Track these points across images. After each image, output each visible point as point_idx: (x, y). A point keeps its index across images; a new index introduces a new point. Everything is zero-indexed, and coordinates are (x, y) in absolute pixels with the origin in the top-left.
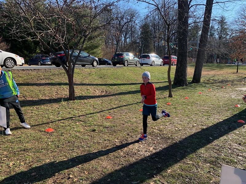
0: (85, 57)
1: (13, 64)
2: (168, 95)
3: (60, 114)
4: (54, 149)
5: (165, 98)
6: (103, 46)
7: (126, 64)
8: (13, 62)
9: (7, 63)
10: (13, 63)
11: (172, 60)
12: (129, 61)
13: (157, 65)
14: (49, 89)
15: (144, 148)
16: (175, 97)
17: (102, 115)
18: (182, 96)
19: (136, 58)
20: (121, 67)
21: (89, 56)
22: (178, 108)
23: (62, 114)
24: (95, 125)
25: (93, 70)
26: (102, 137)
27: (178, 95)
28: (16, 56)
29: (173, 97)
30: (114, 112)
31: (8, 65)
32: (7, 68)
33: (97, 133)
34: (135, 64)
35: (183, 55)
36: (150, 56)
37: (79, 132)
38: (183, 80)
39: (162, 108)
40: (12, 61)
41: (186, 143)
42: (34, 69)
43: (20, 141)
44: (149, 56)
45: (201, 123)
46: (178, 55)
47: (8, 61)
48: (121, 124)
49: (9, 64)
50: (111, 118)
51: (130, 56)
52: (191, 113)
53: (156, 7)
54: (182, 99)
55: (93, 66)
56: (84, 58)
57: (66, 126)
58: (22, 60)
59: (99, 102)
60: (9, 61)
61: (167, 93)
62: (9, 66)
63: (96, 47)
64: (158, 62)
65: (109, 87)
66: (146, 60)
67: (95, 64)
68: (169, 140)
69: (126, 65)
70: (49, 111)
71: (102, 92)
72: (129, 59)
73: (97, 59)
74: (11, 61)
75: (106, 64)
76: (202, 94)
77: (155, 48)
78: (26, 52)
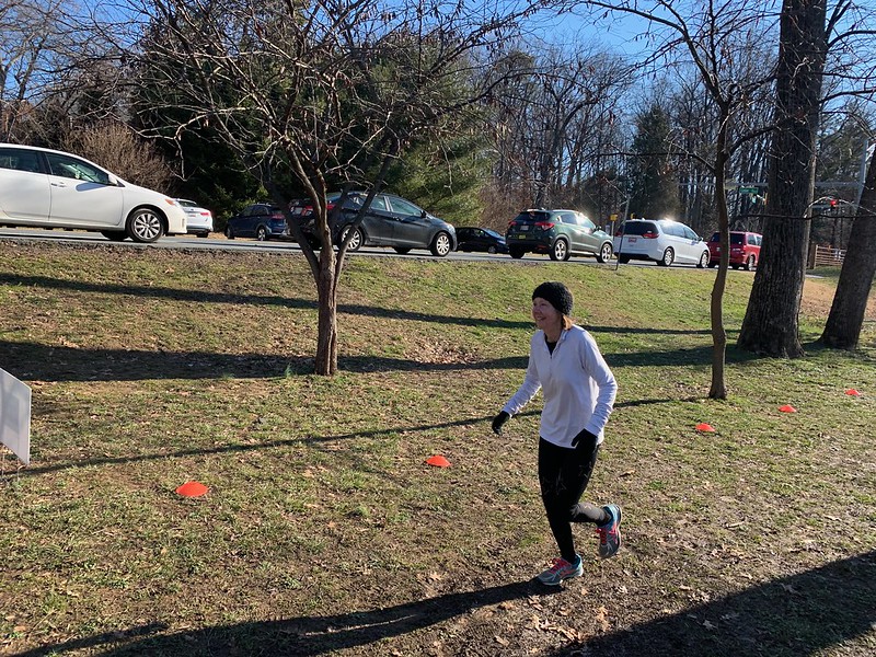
0: (409, 220)
1: (157, 228)
2: (708, 390)
3: (259, 426)
4: (170, 580)
5: (691, 400)
6: (486, 183)
7: (560, 253)
8: (156, 223)
9: (138, 224)
10: (158, 225)
11: (748, 249)
12: (572, 243)
13: (685, 265)
14: (256, 324)
15: (545, 630)
16: (739, 400)
17: (415, 447)
18: (770, 398)
19: (600, 234)
20: (536, 263)
21: (423, 215)
22: (742, 453)
23: (267, 425)
24: (372, 491)
25: (432, 266)
26: (382, 548)
27: (752, 391)
28: (170, 203)
29: (729, 397)
30: (467, 439)
31: (139, 230)
32: (137, 240)
33: (368, 525)
34: (595, 256)
35: (786, 230)
36: (658, 227)
37: (299, 511)
38: (783, 333)
39: (670, 442)
40: (155, 219)
41: (751, 636)
42: (224, 252)
43: (66, 522)
44: (653, 228)
45: (837, 538)
46: (767, 229)
47: (140, 218)
48: (480, 497)
49: (144, 227)
50: (447, 463)
51: (578, 224)
52: (797, 483)
53: (681, 35)
54: (767, 411)
55: (435, 253)
56: (404, 222)
57: (259, 479)
58: (205, 217)
59: (420, 393)
60: (146, 216)
61: (702, 380)
62: (143, 234)
63: (461, 186)
64: (688, 254)
65: (478, 334)
66: (641, 244)
67: (442, 245)
68: (669, 607)
69: (560, 258)
70: (225, 409)
71: (445, 350)
72: (573, 234)
73: (451, 228)
74: (152, 218)
75: (492, 249)
76: (858, 400)
77: (683, 200)
78: (223, 191)
